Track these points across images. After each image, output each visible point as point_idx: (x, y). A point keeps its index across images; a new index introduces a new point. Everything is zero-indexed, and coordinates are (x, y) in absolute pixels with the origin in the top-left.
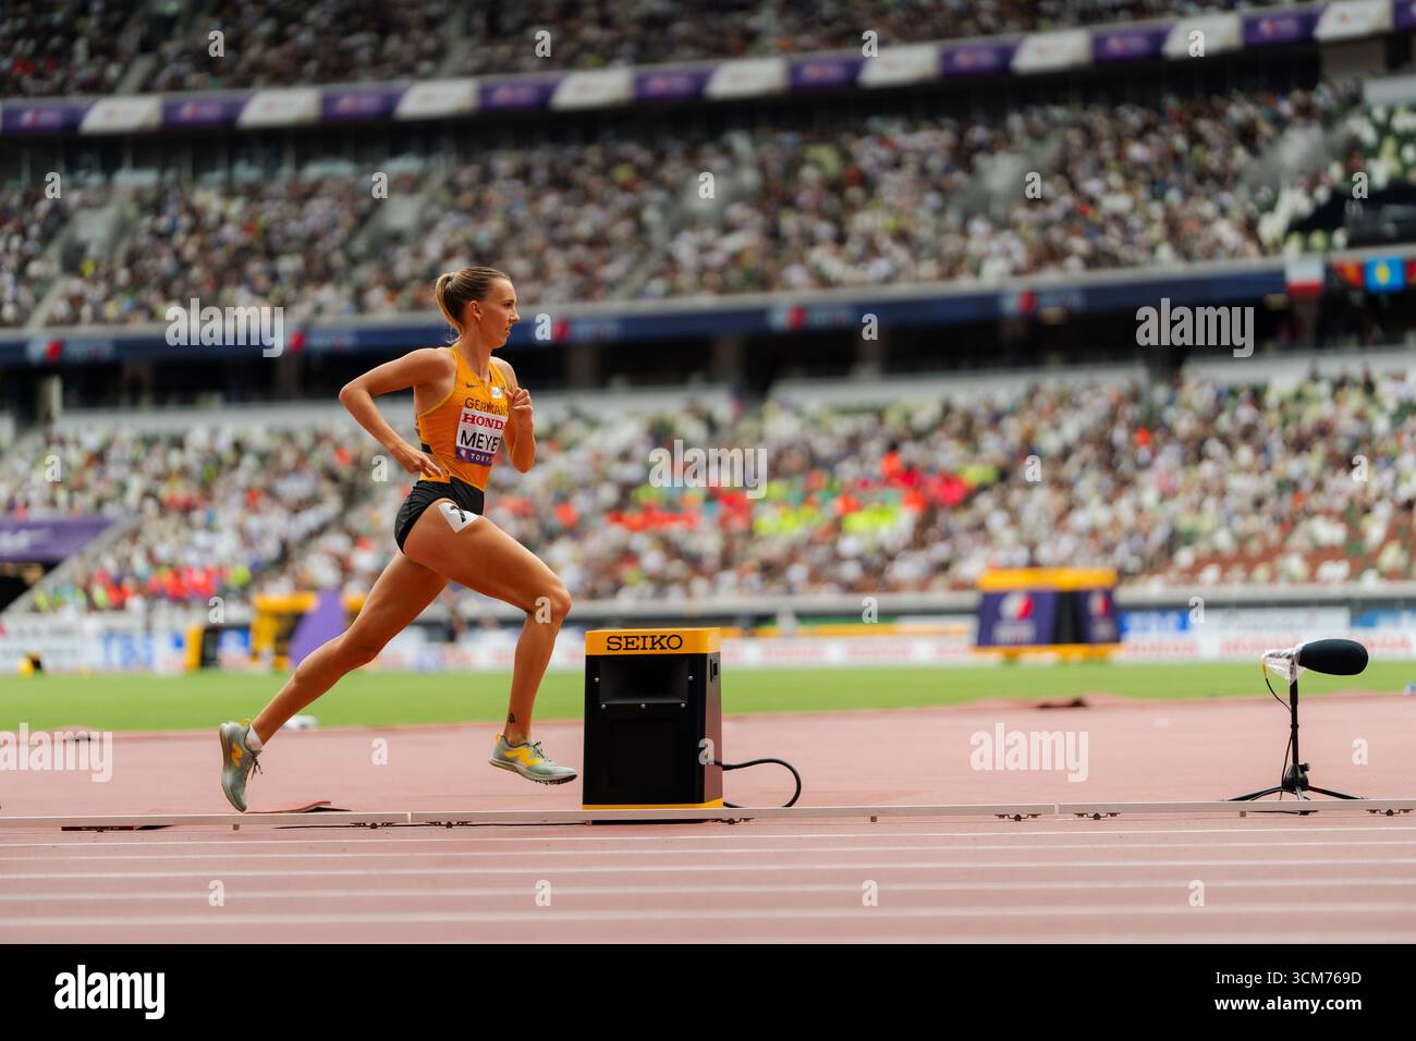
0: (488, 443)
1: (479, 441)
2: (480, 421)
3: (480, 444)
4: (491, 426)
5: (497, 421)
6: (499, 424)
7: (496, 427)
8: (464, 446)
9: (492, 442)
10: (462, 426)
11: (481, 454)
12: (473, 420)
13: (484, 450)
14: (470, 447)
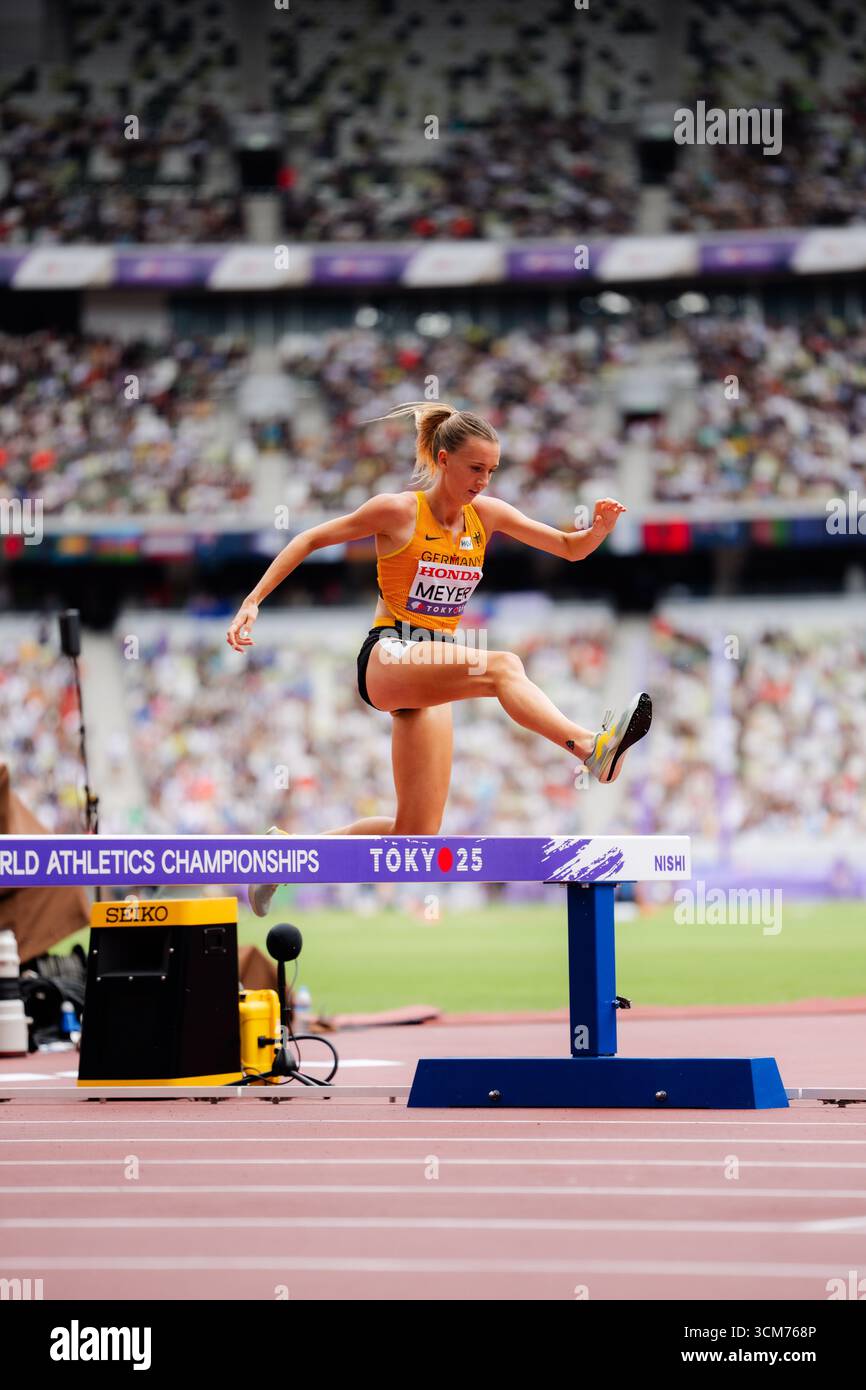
0: (450, 594)
1: (438, 593)
2: (441, 573)
3: (439, 596)
4: (455, 578)
5: (464, 573)
6: (466, 576)
7: (462, 579)
8: (420, 597)
9: (455, 592)
10: (418, 578)
11: (441, 606)
12: (431, 572)
13: (444, 601)
14: (426, 599)
